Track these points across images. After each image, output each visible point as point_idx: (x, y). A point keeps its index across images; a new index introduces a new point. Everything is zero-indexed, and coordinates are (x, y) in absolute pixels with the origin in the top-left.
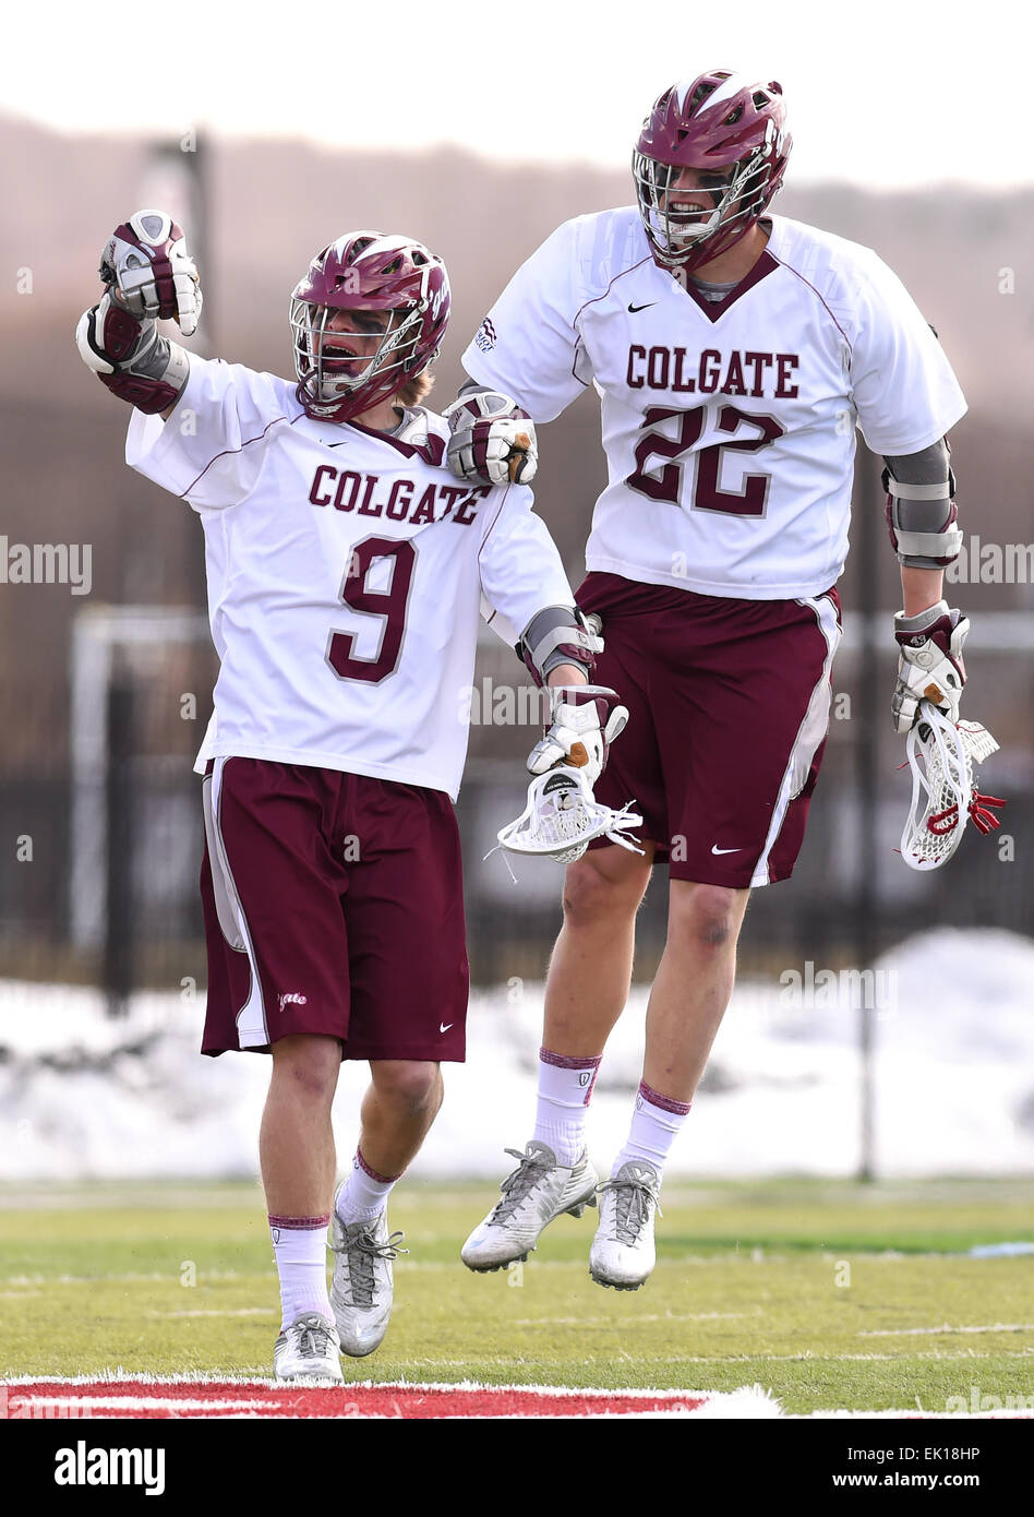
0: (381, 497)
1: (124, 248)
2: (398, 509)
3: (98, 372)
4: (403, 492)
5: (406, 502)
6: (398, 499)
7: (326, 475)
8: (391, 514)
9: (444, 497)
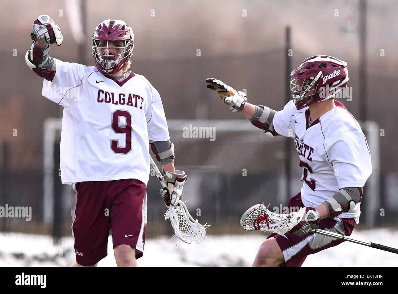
0: (116, 99)
1: (37, 26)
2: (122, 102)
3: (33, 69)
4: (122, 97)
5: (124, 99)
6: (121, 99)
7: (101, 92)
8: (120, 103)
9: (134, 98)
